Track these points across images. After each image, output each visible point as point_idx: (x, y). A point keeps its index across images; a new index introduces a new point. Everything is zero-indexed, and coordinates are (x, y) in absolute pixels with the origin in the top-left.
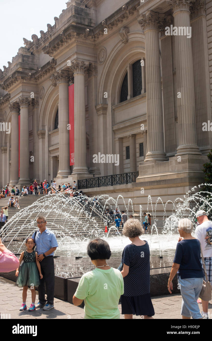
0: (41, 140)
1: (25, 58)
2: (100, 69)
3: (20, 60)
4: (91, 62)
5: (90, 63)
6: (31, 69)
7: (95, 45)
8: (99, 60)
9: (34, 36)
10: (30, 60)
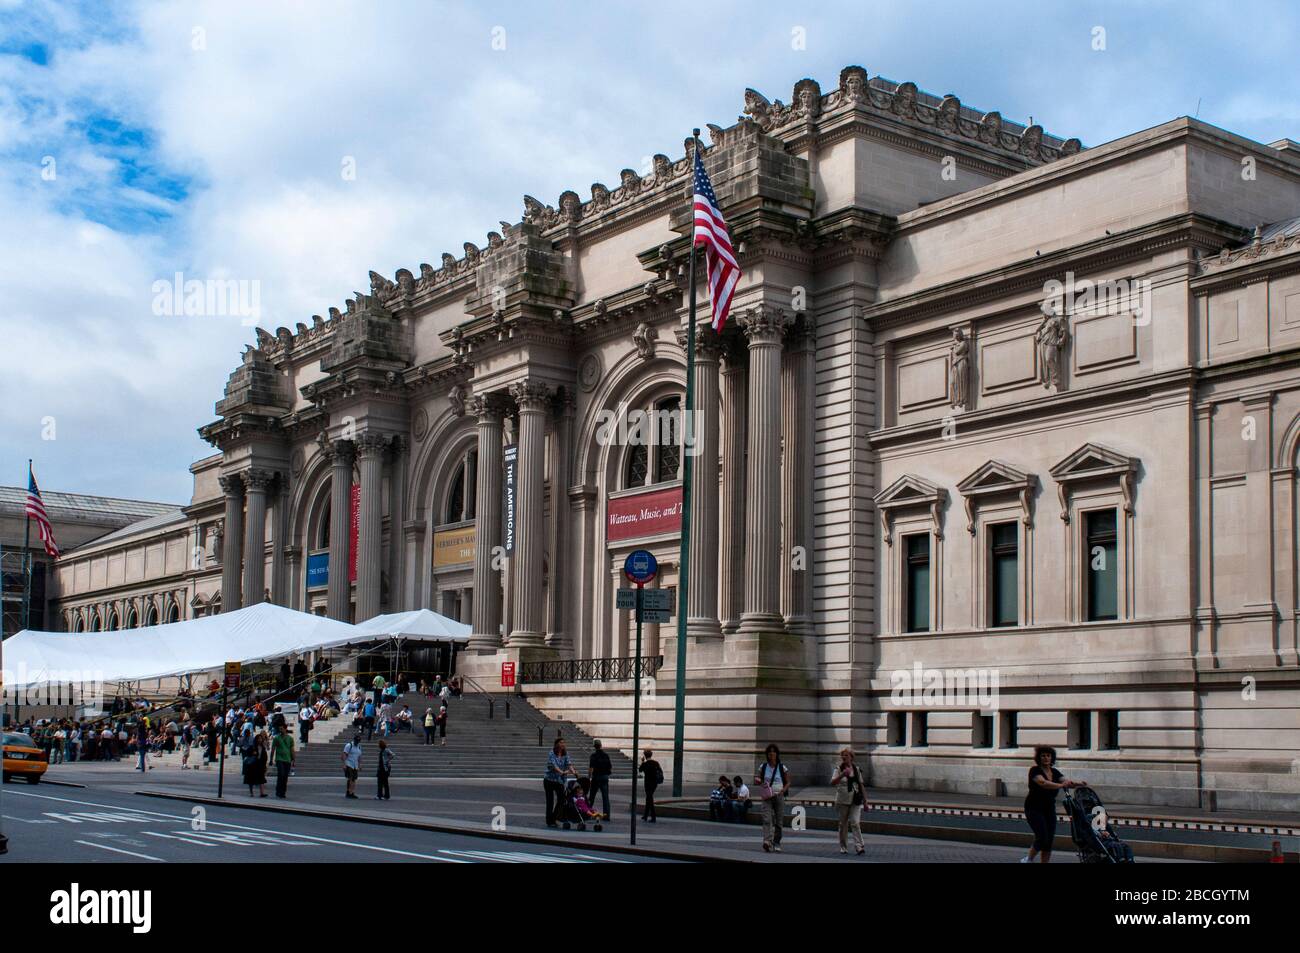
2: (582, 401)
3: (365, 335)
4: (562, 384)
7: (574, 344)
8: (581, 380)
9: (402, 273)
10: (390, 334)
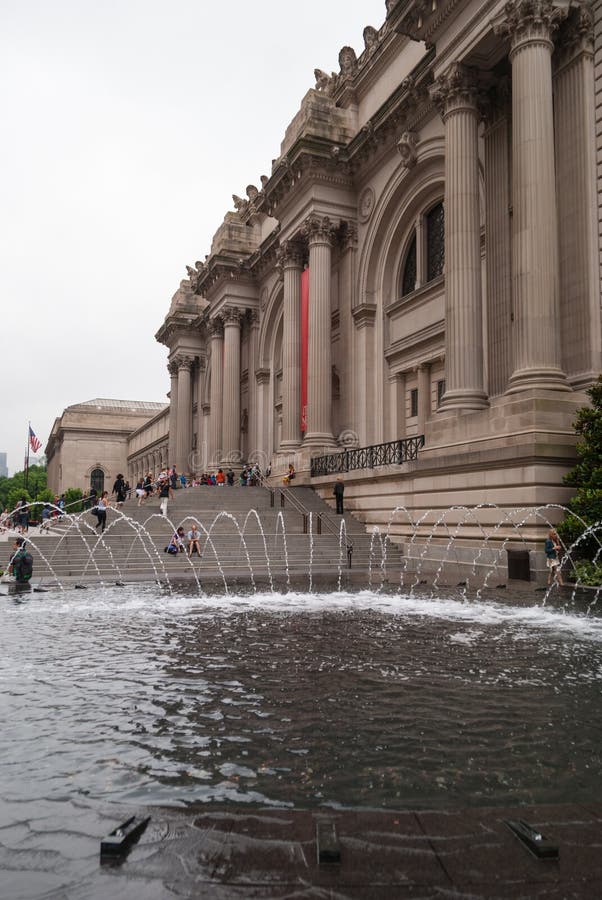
0: (261, 387)
1: (233, 233)
2: (362, 232)
3: (225, 236)
4: (344, 219)
5: (341, 222)
6: (244, 253)
7: (353, 182)
8: (361, 212)
9: (250, 189)
10: (243, 235)
